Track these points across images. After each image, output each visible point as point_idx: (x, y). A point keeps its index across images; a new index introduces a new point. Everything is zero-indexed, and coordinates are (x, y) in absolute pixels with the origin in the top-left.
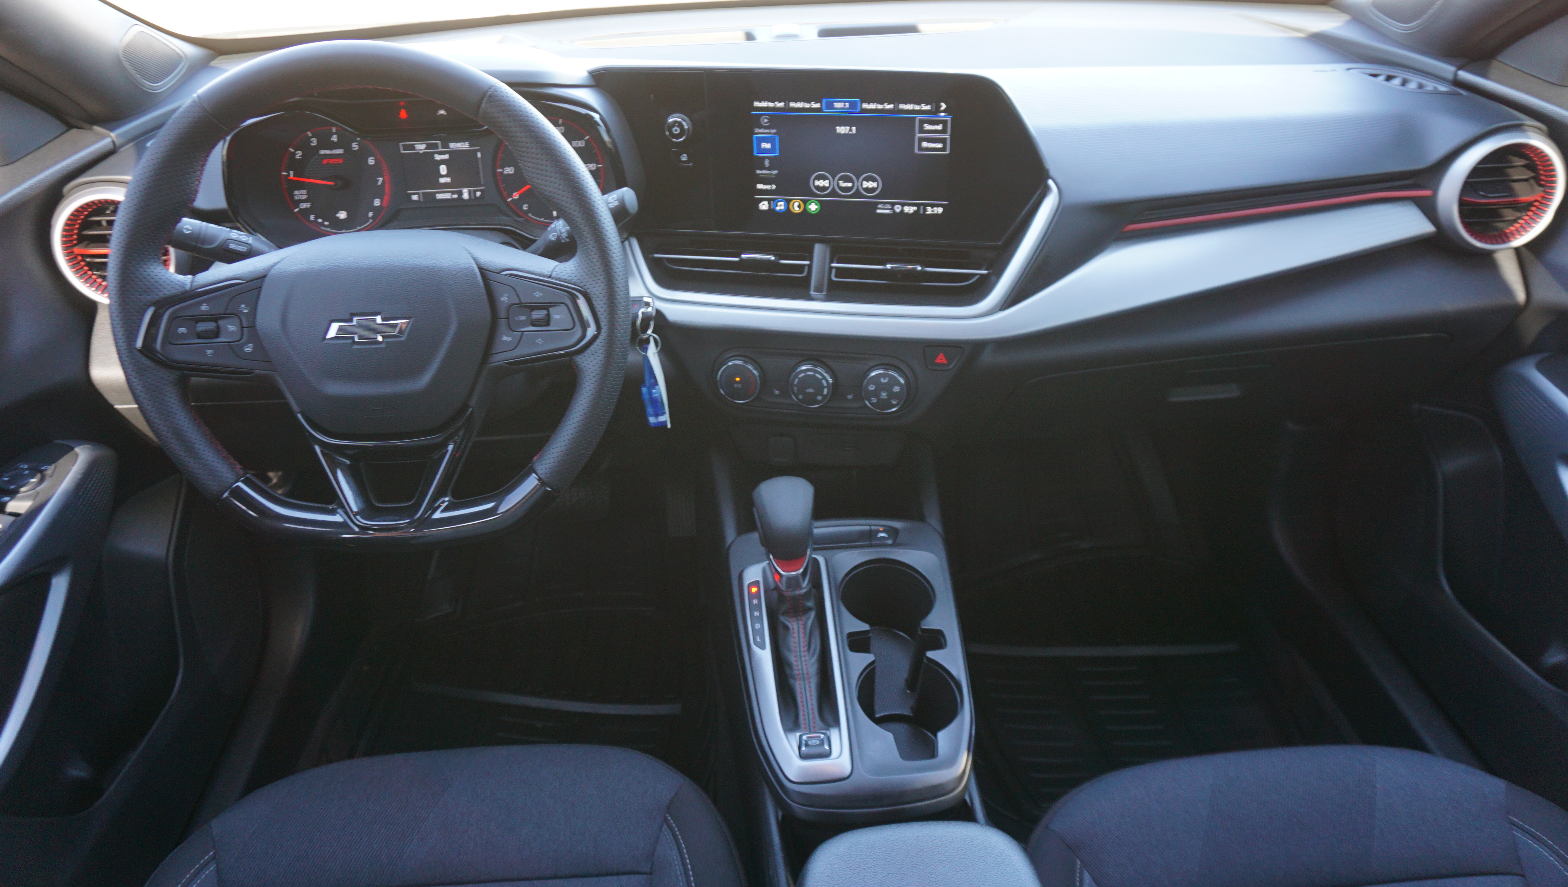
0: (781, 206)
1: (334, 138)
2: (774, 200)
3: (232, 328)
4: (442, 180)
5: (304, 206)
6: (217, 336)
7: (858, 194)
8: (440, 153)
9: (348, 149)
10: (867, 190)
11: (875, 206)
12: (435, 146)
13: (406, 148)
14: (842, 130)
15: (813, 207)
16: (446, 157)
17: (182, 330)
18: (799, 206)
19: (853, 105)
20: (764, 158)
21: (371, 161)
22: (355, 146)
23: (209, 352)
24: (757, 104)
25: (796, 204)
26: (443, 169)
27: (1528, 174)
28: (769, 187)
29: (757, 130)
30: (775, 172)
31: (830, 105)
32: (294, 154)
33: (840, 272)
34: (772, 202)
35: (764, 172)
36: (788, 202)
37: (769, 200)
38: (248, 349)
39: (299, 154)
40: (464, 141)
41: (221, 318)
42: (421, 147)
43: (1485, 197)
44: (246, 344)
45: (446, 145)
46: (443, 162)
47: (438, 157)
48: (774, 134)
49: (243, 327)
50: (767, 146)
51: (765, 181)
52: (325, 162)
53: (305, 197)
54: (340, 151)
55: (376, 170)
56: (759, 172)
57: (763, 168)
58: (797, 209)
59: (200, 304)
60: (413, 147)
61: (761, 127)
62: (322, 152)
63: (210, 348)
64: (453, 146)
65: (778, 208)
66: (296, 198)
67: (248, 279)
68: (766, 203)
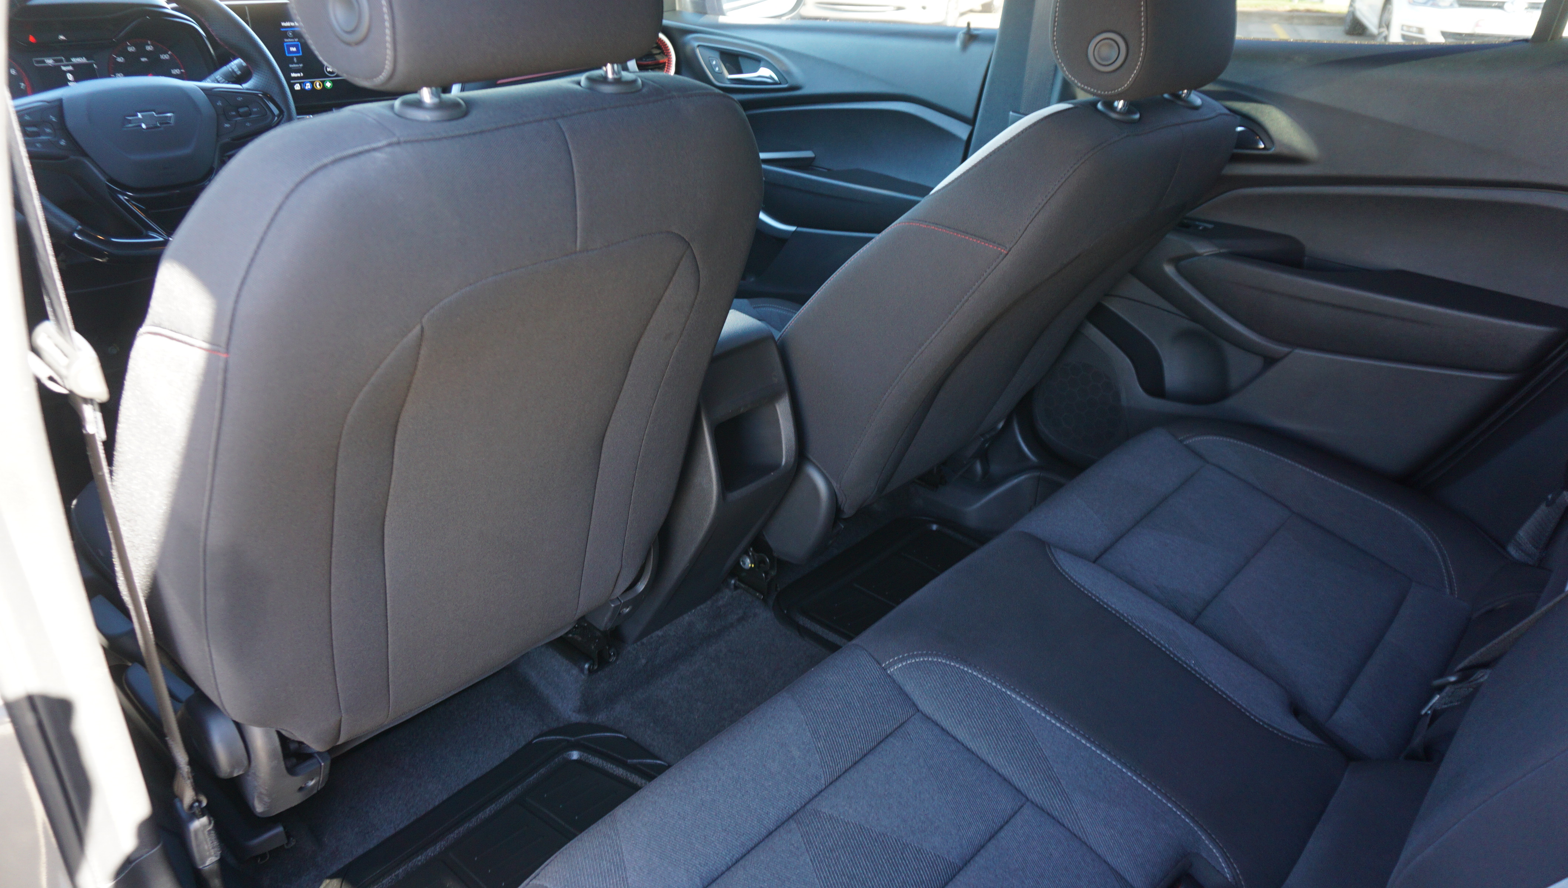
0: (308, 86)
2: (303, 83)
8: (65, 66)
12: (61, 61)
13: (38, 62)
15: (328, 85)
16: (70, 68)
18: (320, 85)
20: (293, 57)
24: (283, 24)
25: (318, 84)
27: (658, 51)
28: (299, 75)
29: (286, 40)
30: (301, 65)
34: (302, 84)
35: (294, 66)
36: (312, 83)
37: (300, 84)
42: (50, 62)
43: (645, 61)
45: (68, 60)
48: (297, 42)
50: (294, 49)
51: (296, 71)
56: (291, 66)
57: (293, 63)
58: (318, 87)
61: (288, 38)
64: (75, 60)
65: (307, 88)
68: (298, 85)
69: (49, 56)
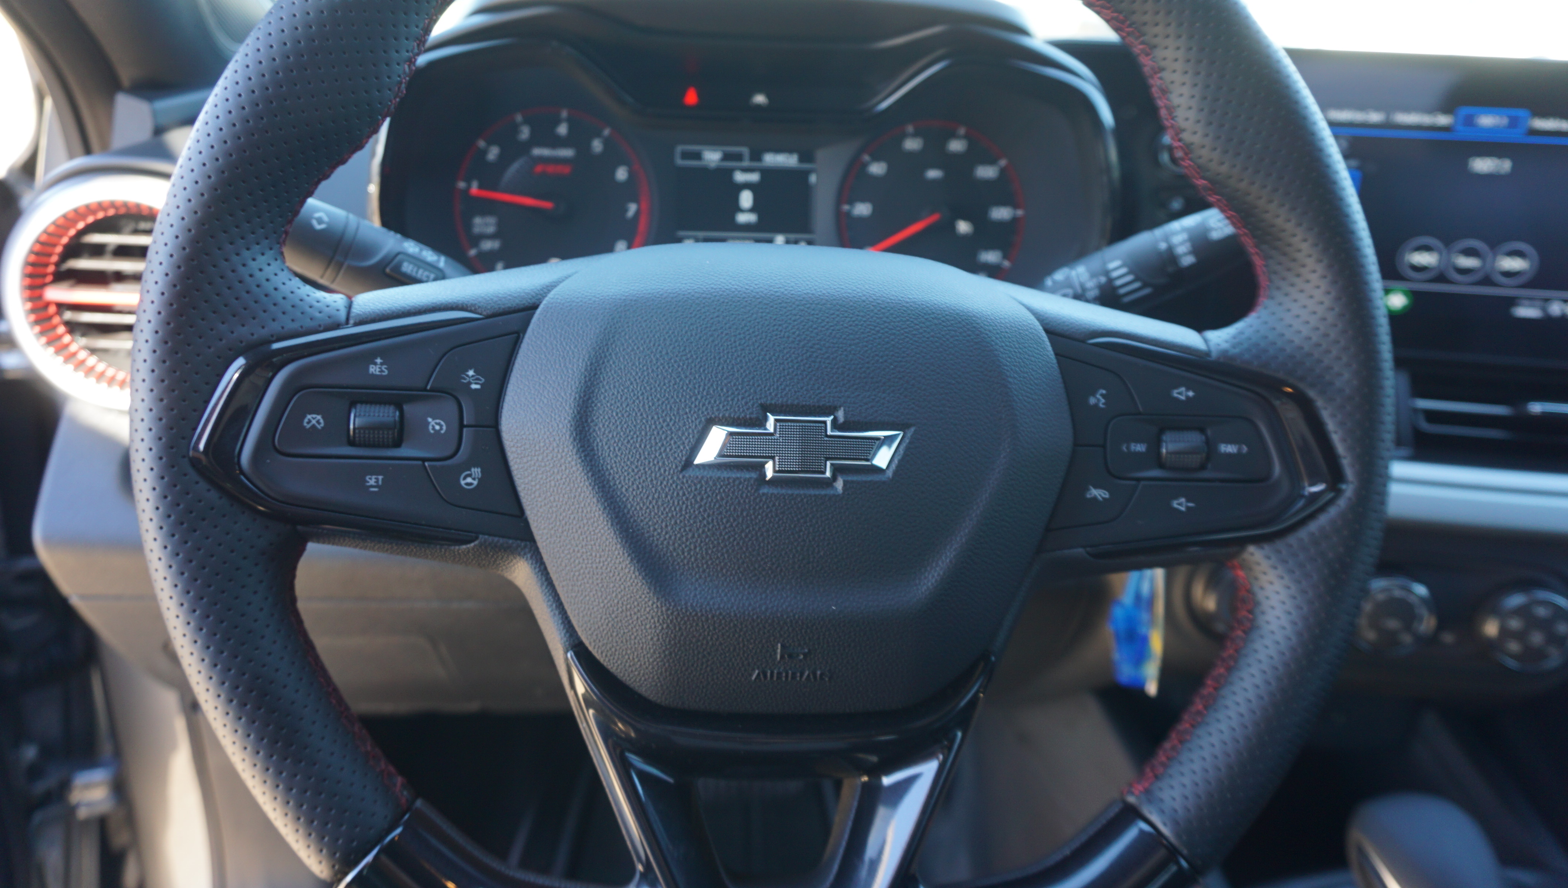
1: (562, 130)
3: (435, 425)
4: (743, 218)
5: (488, 245)
6: (398, 444)
7: (1487, 281)
8: (746, 170)
9: (583, 148)
10: (1508, 274)
11: (1512, 301)
12: (739, 157)
13: (686, 155)
14: (1482, 165)
16: (754, 177)
17: (314, 420)
19: (1514, 122)
21: (621, 174)
22: (597, 146)
23: (371, 481)
26: (746, 199)
31: (1469, 121)
32: (484, 152)
33: (1433, 416)
38: (469, 480)
39: (493, 153)
40: (789, 150)
41: (411, 399)
42: (712, 157)
44: (467, 466)
45: (756, 156)
46: (747, 186)
47: (740, 177)
49: (462, 426)
52: (539, 169)
53: (491, 230)
54: (567, 153)
55: (629, 191)
59: (370, 358)
60: (698, 156)
62: (537, 152)
63: (374, 471)
64: (772, 159)
66: (477, 230)
67: (489, 312)
69: (713, 143)
